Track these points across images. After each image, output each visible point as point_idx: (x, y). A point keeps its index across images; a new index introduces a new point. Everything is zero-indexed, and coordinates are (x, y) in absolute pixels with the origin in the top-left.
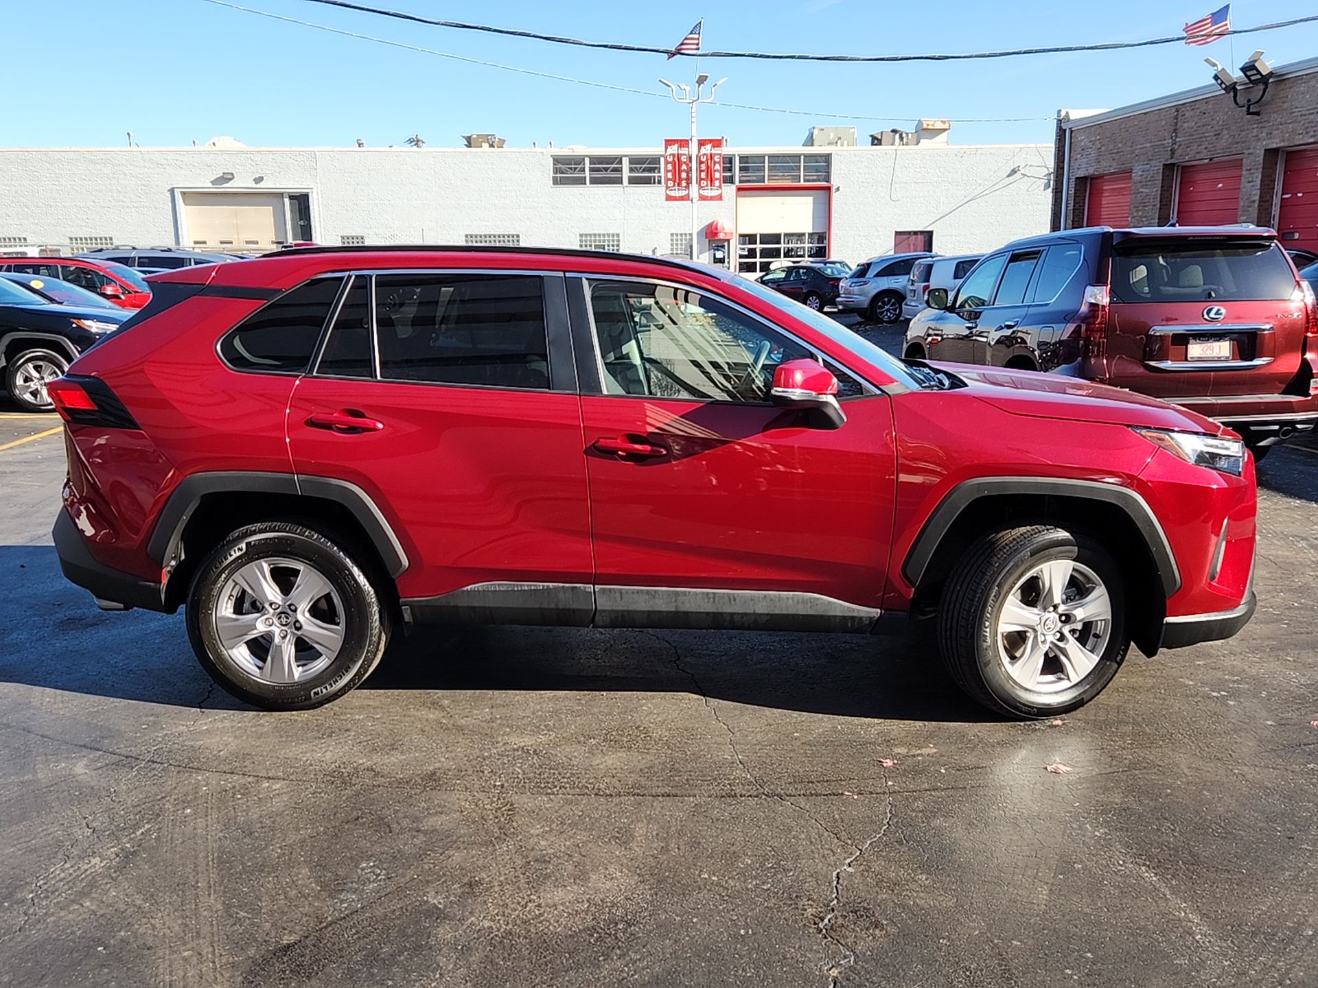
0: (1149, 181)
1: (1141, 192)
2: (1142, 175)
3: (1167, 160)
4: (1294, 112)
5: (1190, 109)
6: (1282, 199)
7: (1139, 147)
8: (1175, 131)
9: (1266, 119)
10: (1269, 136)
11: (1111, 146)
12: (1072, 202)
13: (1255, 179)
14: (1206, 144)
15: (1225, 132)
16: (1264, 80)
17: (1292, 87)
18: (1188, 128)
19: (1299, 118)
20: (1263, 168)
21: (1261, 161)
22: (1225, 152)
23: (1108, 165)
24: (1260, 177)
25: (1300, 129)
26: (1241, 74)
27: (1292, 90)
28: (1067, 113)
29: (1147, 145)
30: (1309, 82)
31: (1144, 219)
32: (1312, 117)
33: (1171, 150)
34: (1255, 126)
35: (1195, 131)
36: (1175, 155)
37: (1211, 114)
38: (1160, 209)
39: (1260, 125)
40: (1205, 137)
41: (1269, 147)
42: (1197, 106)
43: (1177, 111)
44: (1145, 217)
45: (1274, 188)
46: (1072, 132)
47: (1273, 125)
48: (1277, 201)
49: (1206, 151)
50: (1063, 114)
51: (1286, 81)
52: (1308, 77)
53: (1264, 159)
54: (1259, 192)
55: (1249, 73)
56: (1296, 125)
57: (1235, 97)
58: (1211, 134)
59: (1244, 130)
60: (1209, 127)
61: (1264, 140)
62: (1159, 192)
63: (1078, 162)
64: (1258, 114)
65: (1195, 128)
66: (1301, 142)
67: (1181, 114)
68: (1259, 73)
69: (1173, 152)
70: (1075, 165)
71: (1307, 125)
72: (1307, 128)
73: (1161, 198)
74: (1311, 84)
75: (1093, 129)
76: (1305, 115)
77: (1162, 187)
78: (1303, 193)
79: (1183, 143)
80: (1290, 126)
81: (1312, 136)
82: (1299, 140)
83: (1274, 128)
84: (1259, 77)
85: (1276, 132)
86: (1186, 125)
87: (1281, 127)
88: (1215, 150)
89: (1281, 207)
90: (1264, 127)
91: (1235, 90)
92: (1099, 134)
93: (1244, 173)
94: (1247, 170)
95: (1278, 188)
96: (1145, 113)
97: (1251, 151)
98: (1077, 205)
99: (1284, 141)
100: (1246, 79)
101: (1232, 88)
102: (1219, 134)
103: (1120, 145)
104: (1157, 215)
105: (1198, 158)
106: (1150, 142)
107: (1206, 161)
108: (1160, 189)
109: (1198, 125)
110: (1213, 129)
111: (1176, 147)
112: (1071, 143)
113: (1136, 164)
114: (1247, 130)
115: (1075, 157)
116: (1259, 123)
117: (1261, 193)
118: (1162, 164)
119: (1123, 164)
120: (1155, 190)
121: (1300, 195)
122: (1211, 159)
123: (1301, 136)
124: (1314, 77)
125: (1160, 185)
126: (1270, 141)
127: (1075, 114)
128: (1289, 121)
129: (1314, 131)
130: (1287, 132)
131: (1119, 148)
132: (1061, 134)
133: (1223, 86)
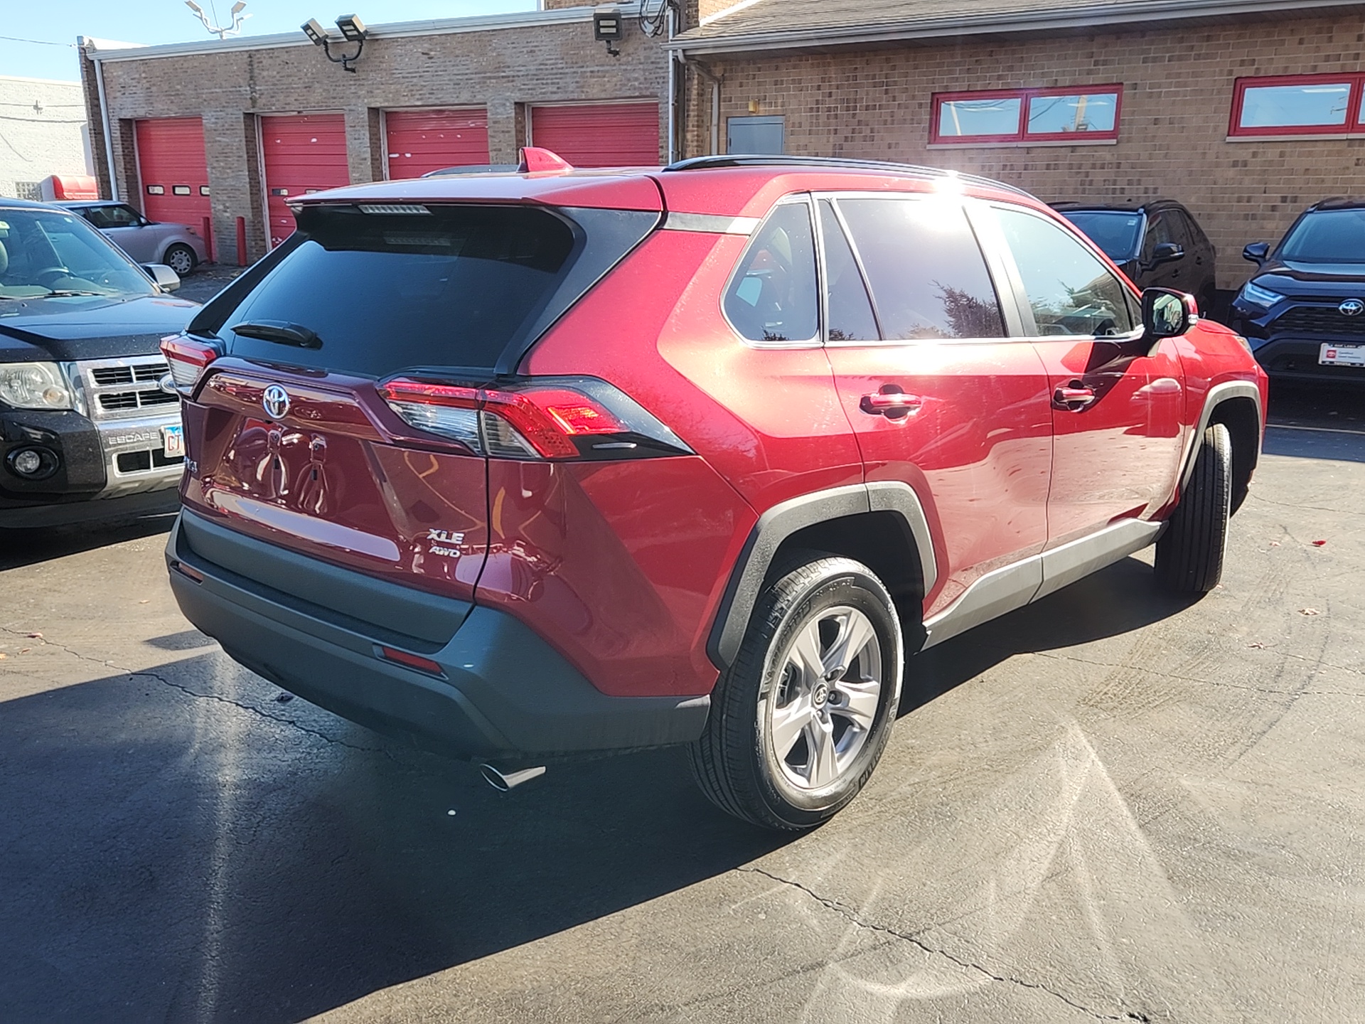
0: (227, 130)
1: (220, 141)
2: (216, 123)
3: (247, 109)
4: (394, 74)
5: (267, 56)
6: (390, 158)
7: (206, 91)
8: (251, 78)
9: (364, 77)
10: (370, 94)
11: (166, 88)
12: (120, 146)
13: (362, 137)
14: (296, 96)
15: (317, 85)
16: (360, 37)
17: (387, 48)
18: (269, 76)
19: (402, 80)
20: (370, 126)
21: (366, 118)
22: (321, 106)
23: (162, 108)
24: (368, 135)
25: (404, 91)
26: (337, 26)
27: (388, 51)
28: (90, 41)
29: (217, 90)
30: (405, 45)
31: (228, 171)
32: (415, 80)
33: (251, 98)
34: (352, 83)
35: (278, 81)
36: (258, 105)
37: (296, 64)
38: (248, 160)
39: (358, 83)
40: (293, 88)
41: (373, 106)
42: (276, 54)
43: (250, 57)
44: (230, 168)
45: (380, 148)
46: (102, 64)
47: (373, 84)
48: (385, 160)
49: (295, 103)
50: (86, 42)
51: (380, 42)
52: (403, 40)
53: (369, 117)
54: (369, 150)
55: (345, 28)
56: (399, 86)
57: (327, 50)
58: (299, 85)
59: (339, 86)
60: (296, 79)
61: (365, 97)
62: (244, 143)
63: (119, 101)
64: (353, 70)
65: (278, 77)
66: (408, 104)
67: (255, 61)
68: (356, 29)
69: (254, 101)
70: (115, 104)
71: (412, 88)
72: (412, 91)
73: (247, 149)
74: (407, 47)
75: (134, 65)
76: (407, 77)
77: (246, 137)
78: (412, 154)
79: (266, 92)
80: (393, 87)
81: (418, 99)
82: (404, 102)
83: (374, 86)
84: (355, 33)
85: (378, 91)
86: (265, 73)
87: (382, 87)
88: (308, 103)
89: (390, 166)
90: (363, 85)
91: (326, 43)
92: (144, 72)
93: (348, 129)
94: (351, 127)
95: (384, 147)
96: (207, 55)
97: (353, 108)
98: (126, 151)
99: (388, 101)
100: (341, 33)
101: (322, 41)
102: (310, 87)
103: (179, 87)
104: (246, 167)
105: (287, 109)
106: (220, 88)
107: (295, 113)
108: (244, 139)
109: (281, 74)
110: (301, 81)
111: (257, 96)
112: (103, 78)
113: (207, 110)
114: (344, 86)
115: (113, 95)
116: (355, 80)
117: (371, 151)
118: (241, 112)
119: (187, 109)
120: (237, 139)
121: (408, 155)
122: (299, 112)
123: (406, 99)
124: (411, 41)
125: (244, 135)
126: (372, 100)
127: (101, 44)
128: (391, 82)
129: (420, 94)
130: (390, 93)
131: (178, 90)
132: (88, 66)
133: (314, 37)
